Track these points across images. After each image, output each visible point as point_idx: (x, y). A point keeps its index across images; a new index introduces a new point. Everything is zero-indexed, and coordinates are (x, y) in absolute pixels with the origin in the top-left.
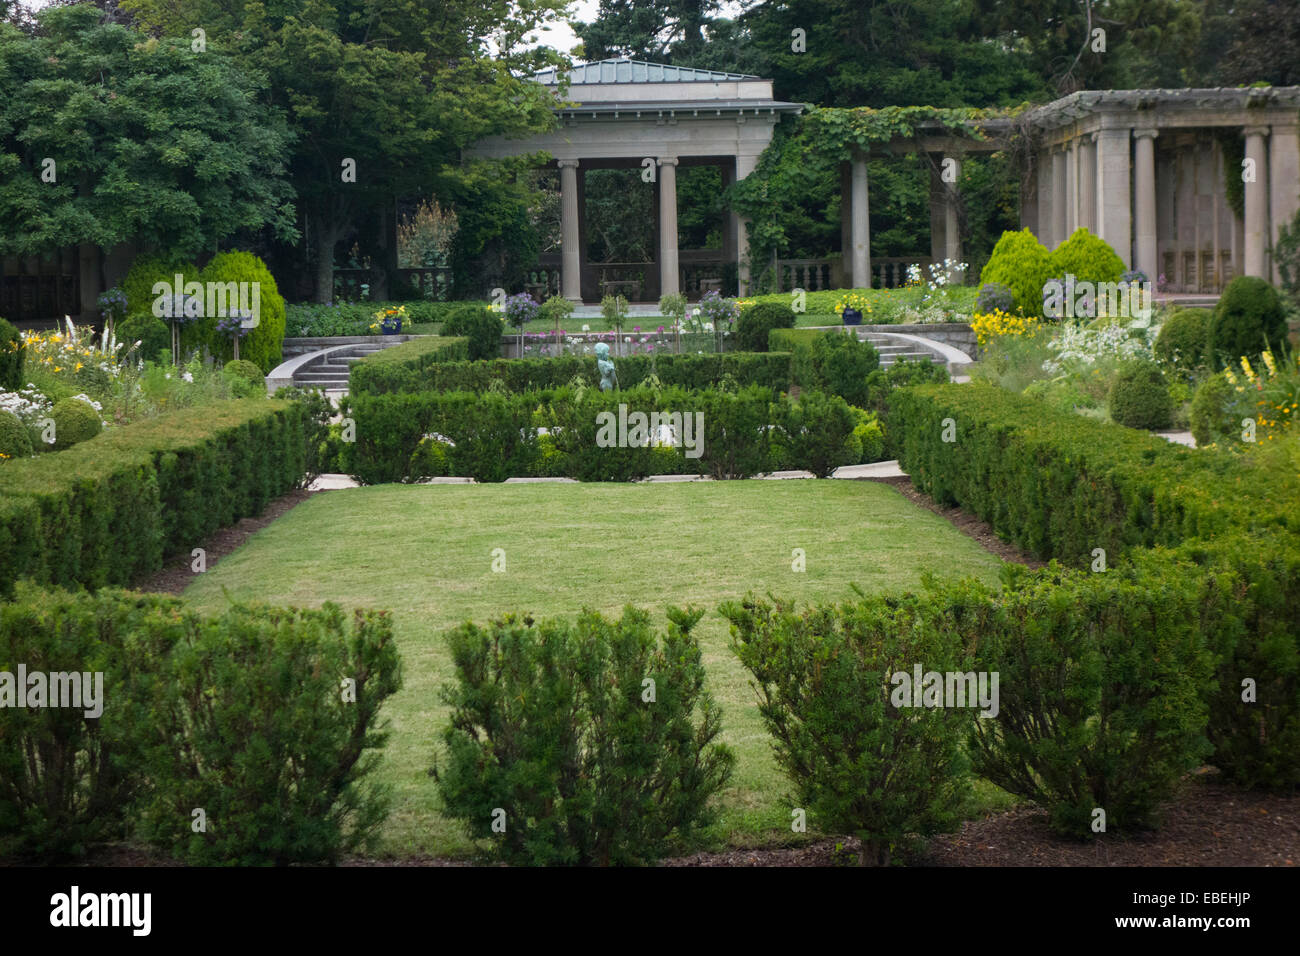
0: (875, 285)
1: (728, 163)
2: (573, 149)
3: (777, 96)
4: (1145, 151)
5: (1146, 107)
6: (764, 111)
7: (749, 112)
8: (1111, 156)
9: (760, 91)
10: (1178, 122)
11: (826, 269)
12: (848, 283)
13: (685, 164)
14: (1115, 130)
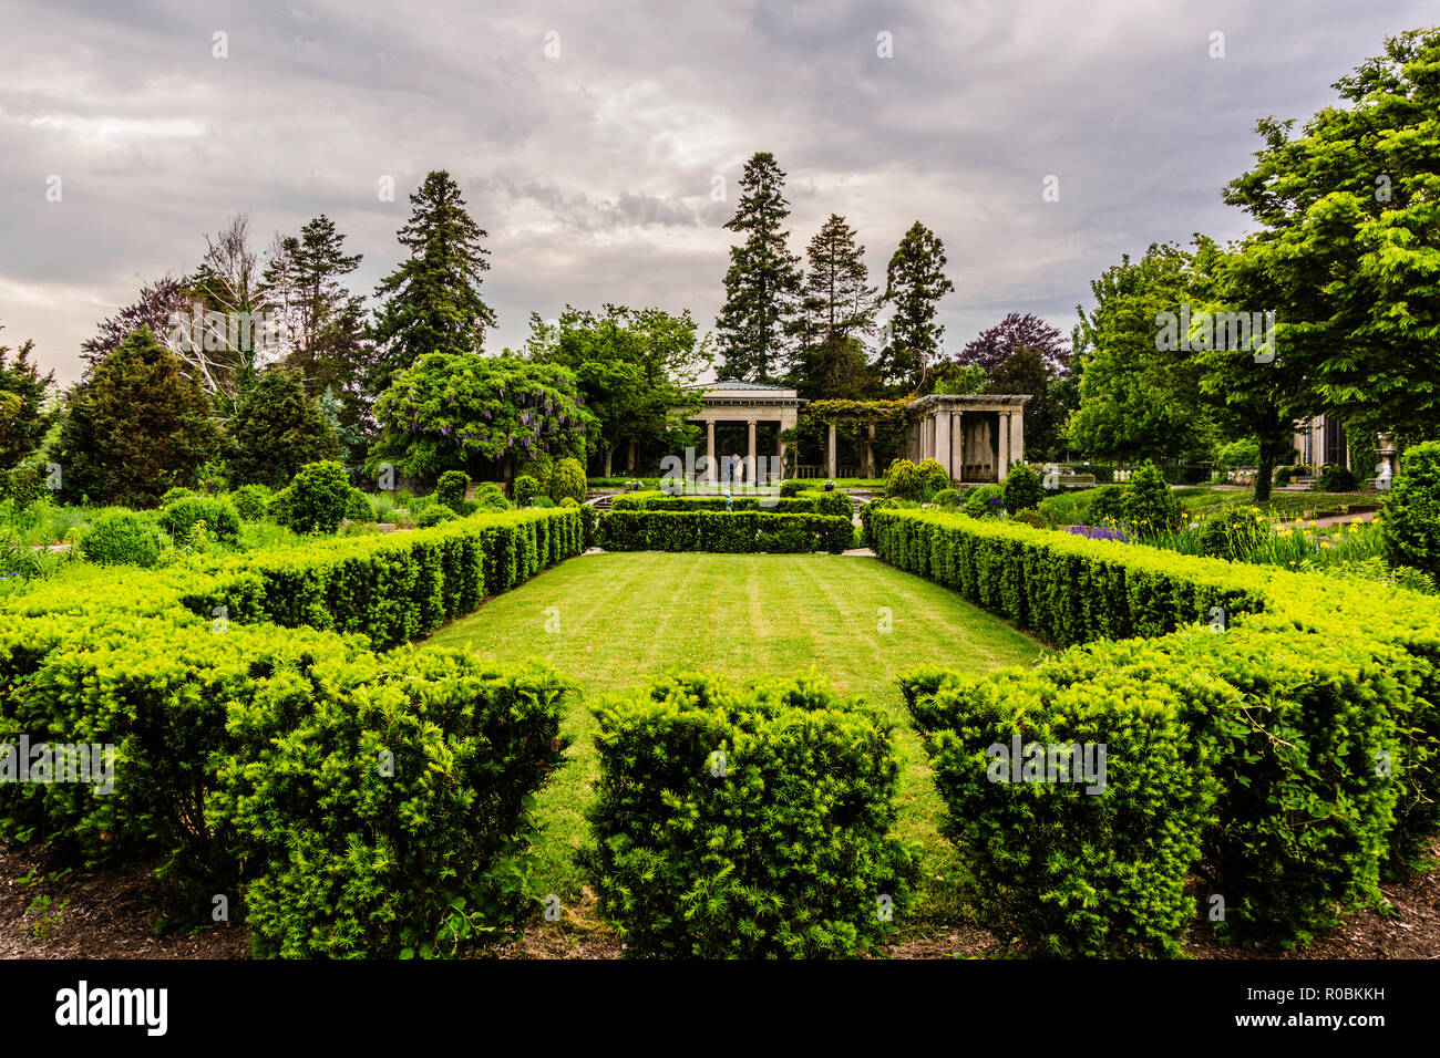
0: (837, 476)
1: (778, 424)
2: (711, 416)
3: (799, 396)
4: (957, 420)
5: (958, 402)
6: (793, 403)
7: (787, 403)
8: (942, 422)
9: (791, 394)
10: (971, 409)
11: (817, 470)
12: (826, 476)
13: (760, 424)
14: (945, 411)
